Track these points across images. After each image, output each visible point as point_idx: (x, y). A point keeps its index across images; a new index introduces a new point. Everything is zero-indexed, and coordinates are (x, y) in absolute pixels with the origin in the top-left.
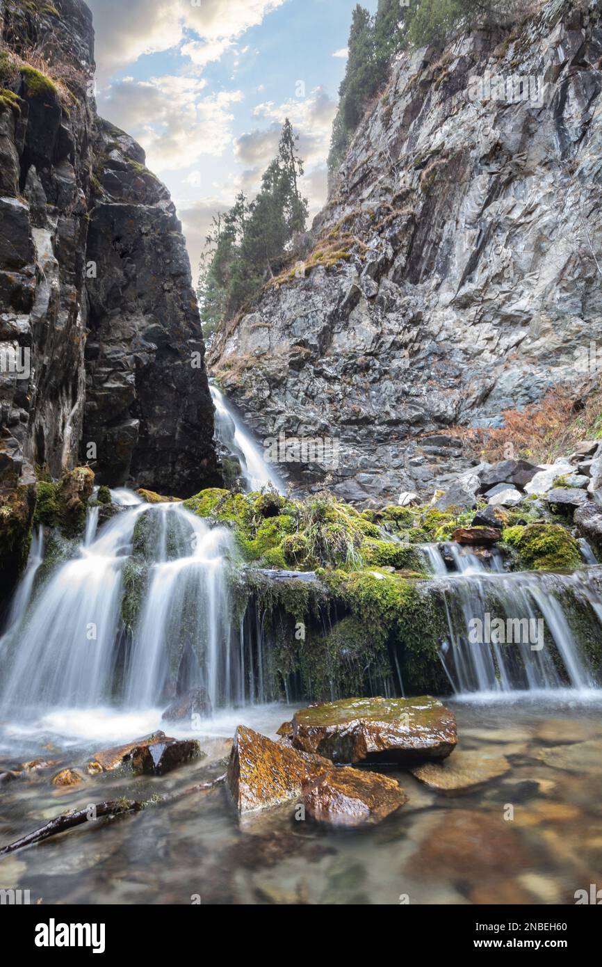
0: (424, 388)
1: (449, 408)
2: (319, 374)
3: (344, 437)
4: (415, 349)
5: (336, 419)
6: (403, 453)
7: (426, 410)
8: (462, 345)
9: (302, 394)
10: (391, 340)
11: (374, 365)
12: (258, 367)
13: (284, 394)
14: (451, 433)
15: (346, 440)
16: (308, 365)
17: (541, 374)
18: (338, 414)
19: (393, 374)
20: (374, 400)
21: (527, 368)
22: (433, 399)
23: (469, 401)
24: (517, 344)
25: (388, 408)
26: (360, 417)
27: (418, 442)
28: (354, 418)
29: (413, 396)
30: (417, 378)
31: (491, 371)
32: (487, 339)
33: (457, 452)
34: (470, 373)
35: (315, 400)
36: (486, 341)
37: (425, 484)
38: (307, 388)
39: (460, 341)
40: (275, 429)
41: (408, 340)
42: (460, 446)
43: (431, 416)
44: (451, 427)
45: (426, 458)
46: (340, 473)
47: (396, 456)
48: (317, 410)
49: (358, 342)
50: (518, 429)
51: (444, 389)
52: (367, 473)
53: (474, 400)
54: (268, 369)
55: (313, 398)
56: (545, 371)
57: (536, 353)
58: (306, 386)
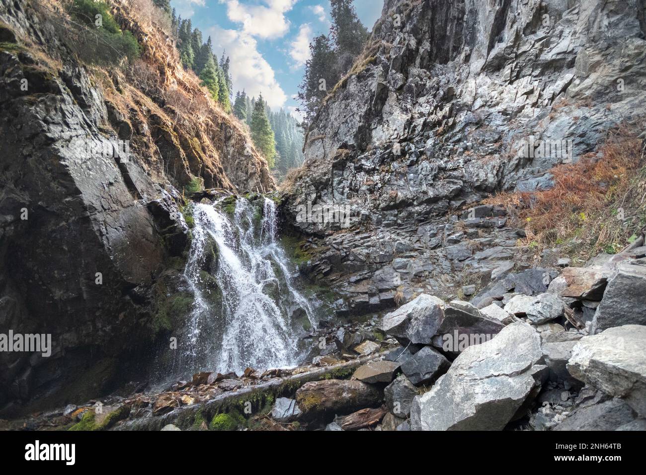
0: (461, 161)
1: (489, 175)
2: (360, 169)
3: (386, 222)
4: (450, 124)
5: (376, 207)
6: (443, 230)
7: (464, 182)
8: (500, 108)
9: (347, 190)
10: (422, 123)
11: (410, 149)
12: (306, 175)
13: (332, 192)
14: (494, 202)
15: (388, 226)
16: (349, 164)
17: (598, 115)
18: (378, 202)
19: (429, 153)
20: (412, 182)
21: (578, 113)
22: (472, 169)
23: (511, 163)
24: (564, 89)
25: (424, 188)
26: (398, 202)
27: (459, 217)
28: (392, 203)
29: (450, 170)
30: (453, 152)
31: (535, 126)
32: (525, 94)
33: (500, 222)
34: (511, 133)
35: (359, 192)
36: (526, 96)
37: (461, 264)
38: (351, 184)
39: (497, 104)
40: (325, 225)
41: (440, 118)
42: (504, 214)
43: (471, 187)
44: (494, 194)
45: (465, 233)
46: (378, 260)
47: (434, 235)
48: (359, 201)
49: (391, 132)
50: (570, 187)
51: (483, 157)
52: (402, 257)
53: (517, 162)
54: (314, 175)
55: (357, 191)
56: (602, 110)
57: (588, 93)
58: (349, 182)
